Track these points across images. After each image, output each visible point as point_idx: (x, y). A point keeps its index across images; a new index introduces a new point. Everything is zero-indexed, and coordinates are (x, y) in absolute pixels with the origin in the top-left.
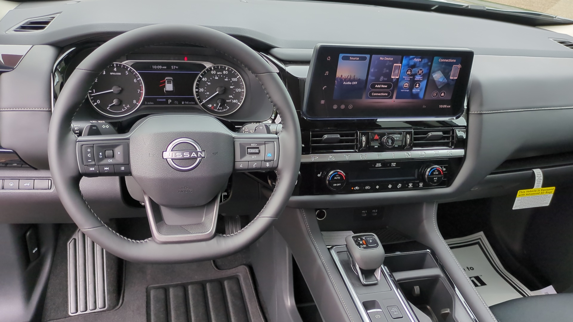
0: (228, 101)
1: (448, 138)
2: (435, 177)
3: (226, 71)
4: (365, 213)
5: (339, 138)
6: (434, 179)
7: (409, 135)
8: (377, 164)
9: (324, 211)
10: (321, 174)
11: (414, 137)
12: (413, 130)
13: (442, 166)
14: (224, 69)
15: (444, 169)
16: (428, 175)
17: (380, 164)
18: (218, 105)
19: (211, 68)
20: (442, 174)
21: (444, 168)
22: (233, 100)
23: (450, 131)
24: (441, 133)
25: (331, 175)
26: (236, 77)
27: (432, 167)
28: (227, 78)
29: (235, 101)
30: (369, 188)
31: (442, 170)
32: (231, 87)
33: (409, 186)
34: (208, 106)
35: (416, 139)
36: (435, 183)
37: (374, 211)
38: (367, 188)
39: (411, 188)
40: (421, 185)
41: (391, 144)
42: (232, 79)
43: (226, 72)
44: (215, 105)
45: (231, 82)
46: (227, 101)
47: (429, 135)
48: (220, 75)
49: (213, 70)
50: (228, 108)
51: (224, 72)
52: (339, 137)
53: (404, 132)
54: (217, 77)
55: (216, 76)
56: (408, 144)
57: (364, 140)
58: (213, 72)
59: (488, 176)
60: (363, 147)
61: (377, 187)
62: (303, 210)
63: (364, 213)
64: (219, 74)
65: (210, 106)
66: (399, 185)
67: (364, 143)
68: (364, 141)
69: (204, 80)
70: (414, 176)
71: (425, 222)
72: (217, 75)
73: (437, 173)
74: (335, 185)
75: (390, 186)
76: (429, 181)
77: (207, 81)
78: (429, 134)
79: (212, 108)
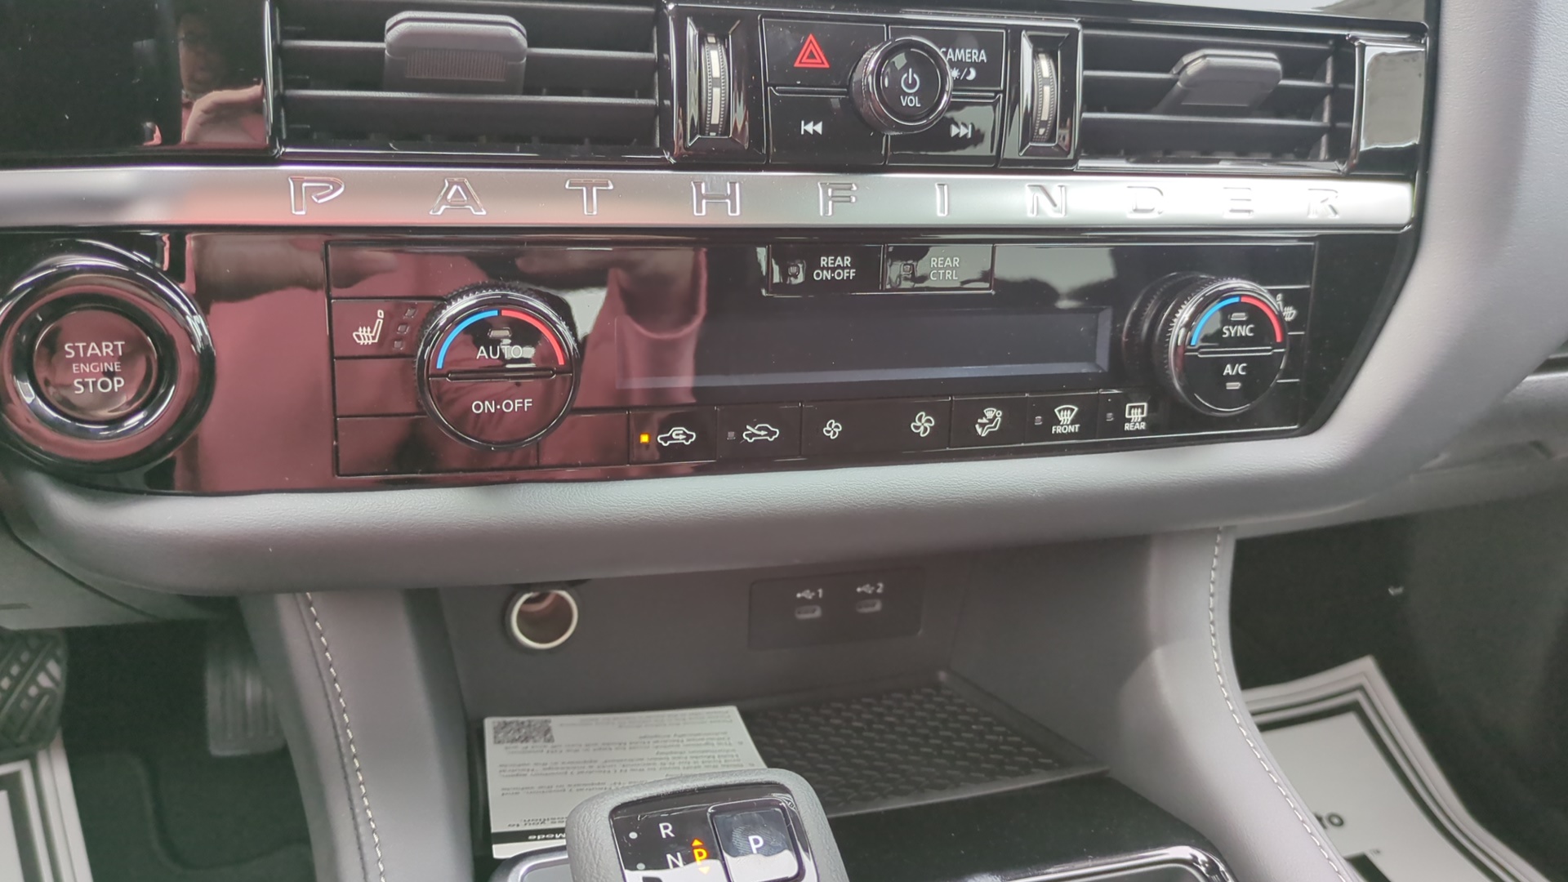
1: (1306, 103)
2: (1234, 362)
4: (815, 601)
5: (510, 40)
6: (1228, 370)
7: (1052, 56)
8: (824, 261)
9: (564, 594)
10: (379, 322)
11: (1086, 80)
12: (1085, 25)
13: (1278, 291)
15: (1290, 313)
16: (1186, 344)
17: (848, 260)
20: (1279, 340)
21: (1286, 303)
23: (1321, 57)
24: (1269, 62)
25: (454, 321)
27: (1209, 290)
30: (771, 434)
31: (1280, 317)
33: (1058, 422)
35: (1097, 96)
36: (1231, 399)
37: (867, 589)
38: (755, 433)
39: (1070, 436)
40: (1136, 416)
41: (916, 102)
47: (1190, 70)
52: (515, 32)
53: (1015, 32)
56: (1044, 124)
57: (716, 73)
59: (1529, 379)
60: (714, 128)
61: (833, 429)
62: (310, 604)
63: (810, 610)
66: (990, 413)
67: (716, 91)
68: (716, 82)
70: (1090, 357)
71: (1159, 657)
73: (1244, 331)
74: (490, 406)
75: (923, 424)
76: (1189, 389)
78: (1186, 59)
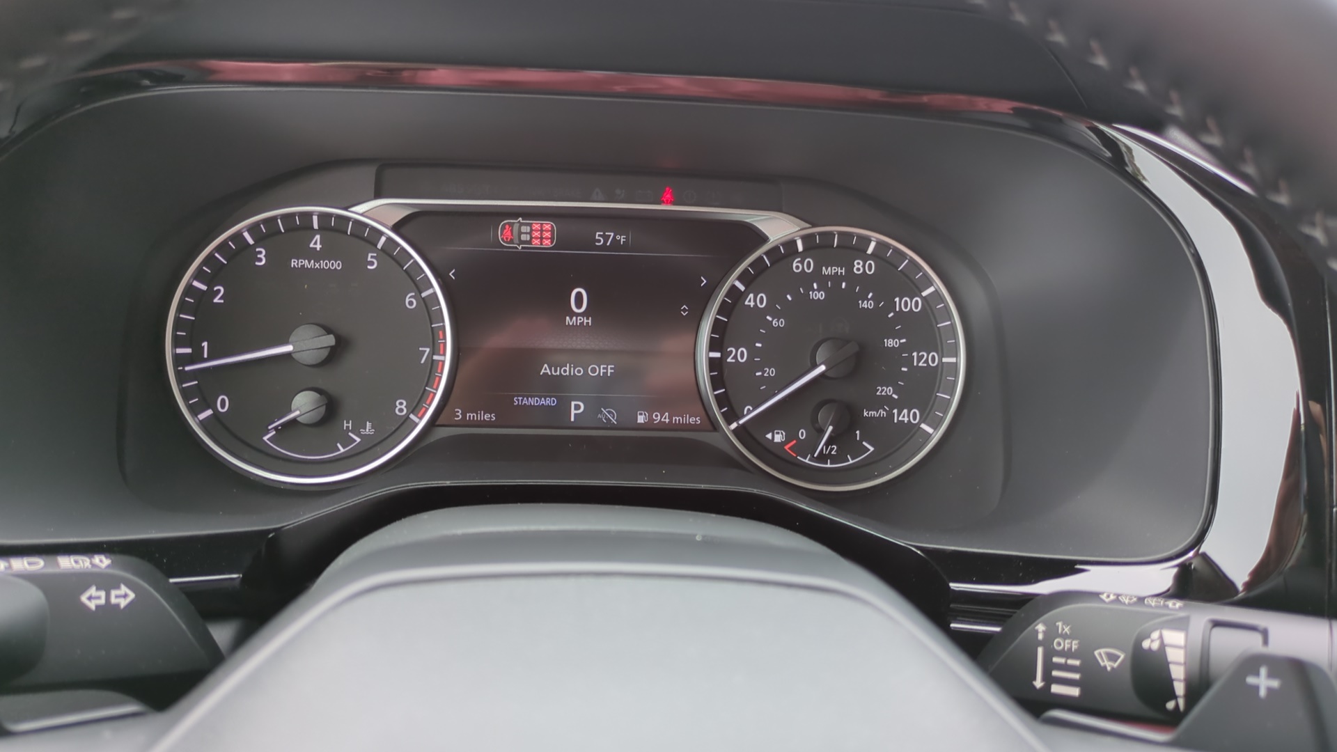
0: (873, 413)
3: (865, 258)
14: (860, 251)
18: (822, 432)
19: (790, 244)
22: (895, 411)
26: (914, 290)
28: (870, 295)
29: (904, 416)
32: (890, 343)
34: (769, 436)
42: (897, 299)
43: (870, 268)
44: (802, 433)
45: (891, 315)
46: (865, 414)
48: (836, 279)
49: (803, 256)
50: (872, 449)
51: (858, 266)
54: (819, 290)
55: (815, 286)
58: (802, 262)
64: (829, 277)
65: (778, 438)
69: (752, 304)
72: (823, 281)
77: (770, 309)
79: (786, 447)
